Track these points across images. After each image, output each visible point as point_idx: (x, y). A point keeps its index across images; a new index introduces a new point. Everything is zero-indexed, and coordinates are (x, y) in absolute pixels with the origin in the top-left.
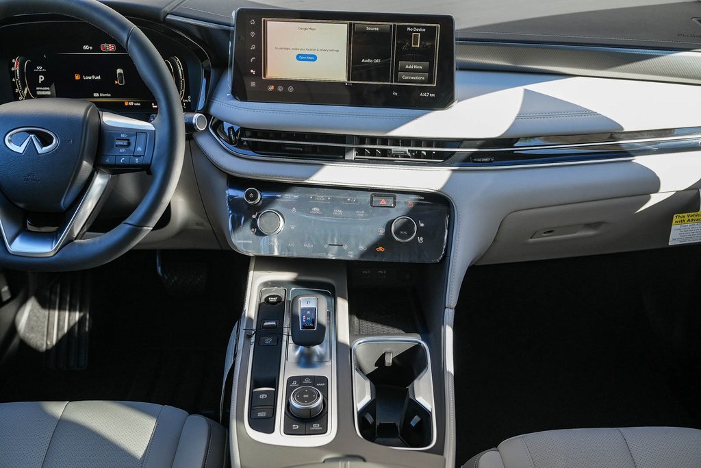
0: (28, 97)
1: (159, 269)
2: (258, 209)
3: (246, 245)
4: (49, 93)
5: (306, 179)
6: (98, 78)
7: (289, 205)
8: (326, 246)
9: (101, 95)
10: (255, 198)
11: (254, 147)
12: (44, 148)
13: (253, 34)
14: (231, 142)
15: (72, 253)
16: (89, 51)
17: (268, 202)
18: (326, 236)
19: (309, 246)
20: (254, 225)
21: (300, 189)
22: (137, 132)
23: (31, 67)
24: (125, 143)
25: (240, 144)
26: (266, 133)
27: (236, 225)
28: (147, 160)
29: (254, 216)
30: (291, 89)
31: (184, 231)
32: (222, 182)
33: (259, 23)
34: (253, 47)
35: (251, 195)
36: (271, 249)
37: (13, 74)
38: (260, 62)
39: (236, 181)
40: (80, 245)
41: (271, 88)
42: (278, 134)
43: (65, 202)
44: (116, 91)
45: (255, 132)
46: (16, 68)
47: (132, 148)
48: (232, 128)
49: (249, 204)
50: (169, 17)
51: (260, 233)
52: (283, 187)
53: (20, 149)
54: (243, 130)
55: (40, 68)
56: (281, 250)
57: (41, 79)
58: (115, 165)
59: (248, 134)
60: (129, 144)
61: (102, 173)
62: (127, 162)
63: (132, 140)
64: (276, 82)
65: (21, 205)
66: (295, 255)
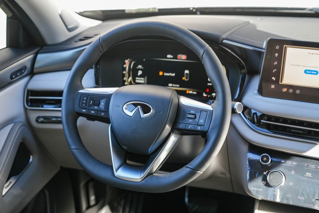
0: (130, 83)
1: (186, 200)
2: (268, 169)
3: (257, 192)
4: (142, 82)
5: (304, 152)
6: (173, 75)
7: (290, 169)
8: (314, 200)
9: (174, 85)
10: (267, 161)
11: (269, 127)
12: (145, 115)
13: (277, 55)
14: (254, 123)
15: (152, 182)
16: (171, 58)
17: (275, 165)
18: (315, 193)
19: (302, 198)
20: (265, 179)
21: (298, 158)
22: (201, 110)
23: (135, 65)
24: (193, 116)
25: (259, 124)
26: (277, 119)
27: (252, 177)
28: (205, 129)
29: (265, 173)
30: (298, 92)
31: (212, 177)
32: (244, 148)
33: (281, 48)
34: (276, 63)
35: (265, 159)
36: (275, 196)
37: (124, 69)
38: (279, 74)
39: (254, 148)
40: (157, 177)
41: (285, 90)
42: (285, 120)
43: (151, 149)
44: (183, 84)
45: (270, 118)
46: (127, 66)
47: (197, 120)
48: (256, 113)
49: (262, 165)
50: (225, 41)
51: (268, 185)
52: (287, 156)
53: (131, 114)
54: (263, 116)
55: (140, 67)
56: (282, 199)
57: (140, 73)
58: (185, 130)
59: (266, 118)
60: (195, 117)
61: (176, 133)
62: (193, 129)
63: (198, 115)
64: (289, 87)
65: (125, 148)
66: (291, 203)
